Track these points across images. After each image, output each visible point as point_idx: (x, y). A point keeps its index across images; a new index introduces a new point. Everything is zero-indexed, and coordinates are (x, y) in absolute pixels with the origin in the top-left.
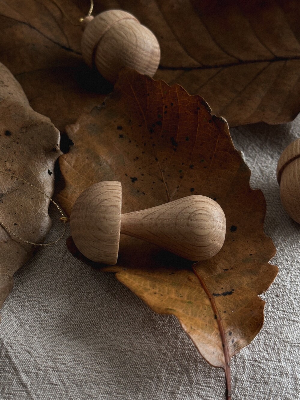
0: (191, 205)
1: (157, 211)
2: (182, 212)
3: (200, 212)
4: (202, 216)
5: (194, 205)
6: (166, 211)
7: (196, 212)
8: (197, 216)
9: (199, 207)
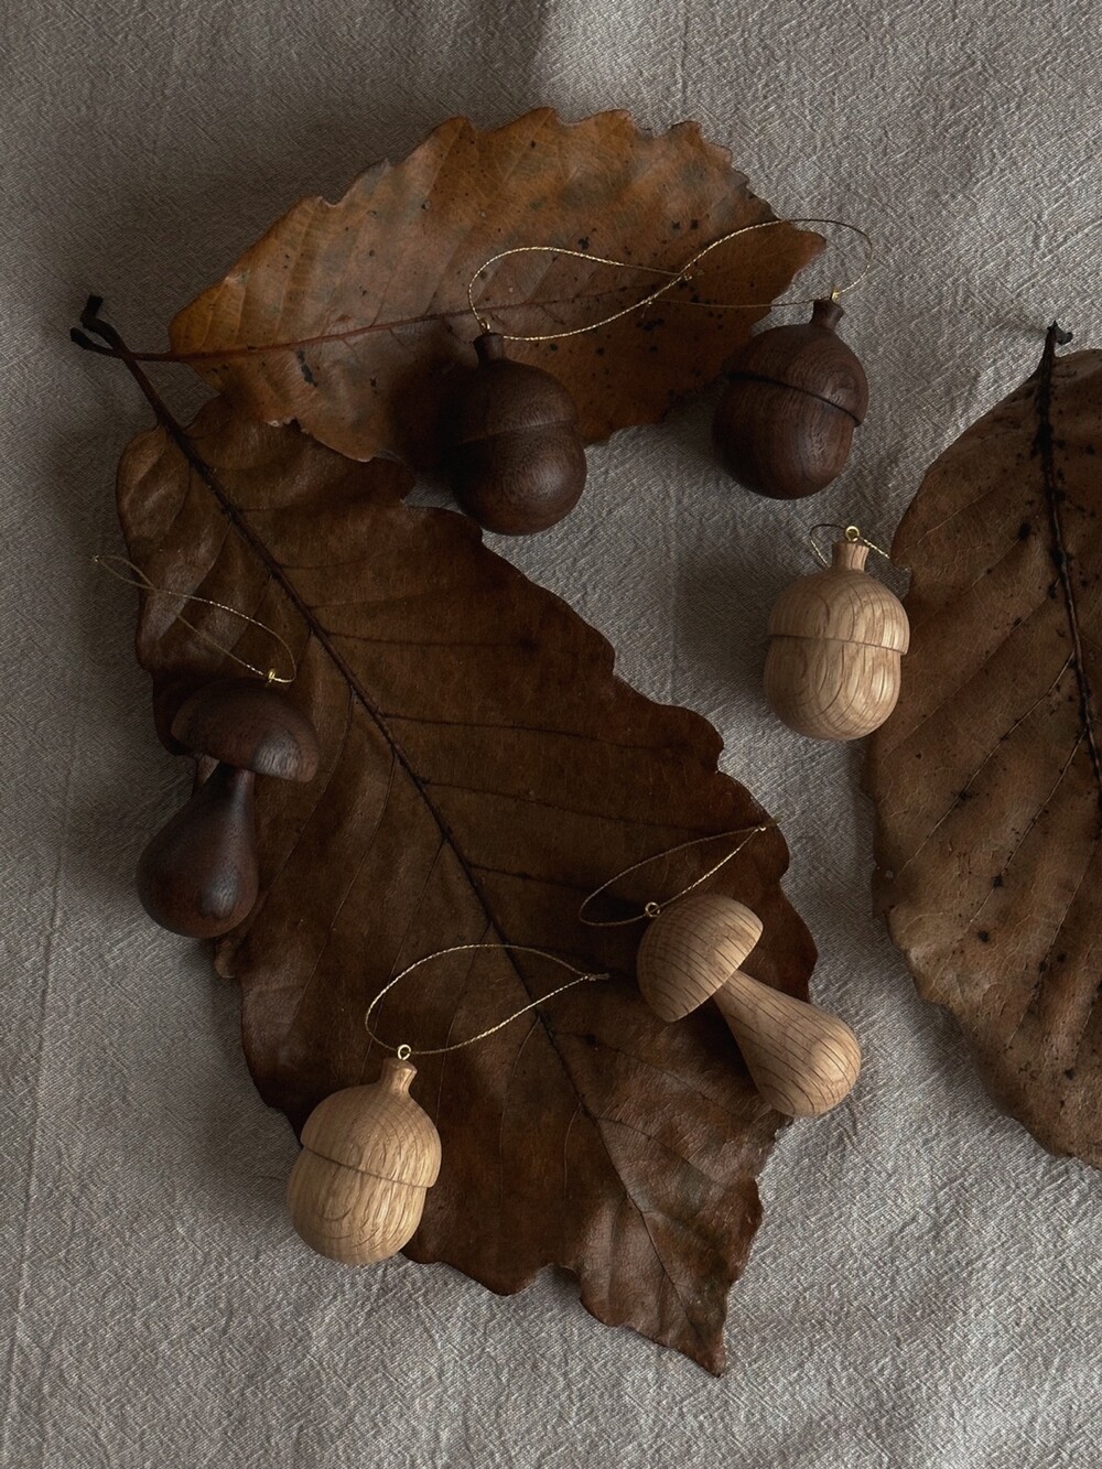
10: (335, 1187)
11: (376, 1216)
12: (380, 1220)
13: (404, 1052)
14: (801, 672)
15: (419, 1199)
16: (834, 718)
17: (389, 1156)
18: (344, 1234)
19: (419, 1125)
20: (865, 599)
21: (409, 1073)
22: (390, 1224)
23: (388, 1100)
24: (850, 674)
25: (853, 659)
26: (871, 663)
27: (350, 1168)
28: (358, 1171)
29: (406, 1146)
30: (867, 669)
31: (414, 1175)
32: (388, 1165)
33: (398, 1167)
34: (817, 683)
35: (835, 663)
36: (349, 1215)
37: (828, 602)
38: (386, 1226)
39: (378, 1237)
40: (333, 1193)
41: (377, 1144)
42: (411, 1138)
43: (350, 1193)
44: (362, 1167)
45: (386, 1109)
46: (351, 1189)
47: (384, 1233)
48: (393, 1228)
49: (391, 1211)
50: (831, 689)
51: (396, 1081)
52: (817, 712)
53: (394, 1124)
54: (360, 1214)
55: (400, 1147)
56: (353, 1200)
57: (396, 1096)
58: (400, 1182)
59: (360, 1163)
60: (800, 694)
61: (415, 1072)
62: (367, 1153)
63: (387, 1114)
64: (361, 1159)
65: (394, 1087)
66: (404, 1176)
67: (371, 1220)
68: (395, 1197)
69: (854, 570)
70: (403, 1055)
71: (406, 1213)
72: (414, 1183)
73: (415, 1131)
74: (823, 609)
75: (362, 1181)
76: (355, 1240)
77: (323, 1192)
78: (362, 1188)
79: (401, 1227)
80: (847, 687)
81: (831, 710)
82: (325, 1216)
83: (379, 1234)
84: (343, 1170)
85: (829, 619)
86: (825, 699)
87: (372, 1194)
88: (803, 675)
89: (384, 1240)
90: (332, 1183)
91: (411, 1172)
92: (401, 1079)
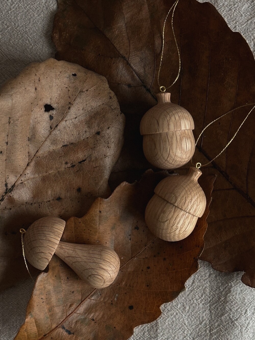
0: (96, 269)
1: (77, 257)
2: (89, 270)
3: (98, 277)
4: (97, 279)
5: (97, 270)
6: (81, 262)
7: (96, 276)
8: (95, 278)
9: (99, 273)
10: (165, 209)
11: (178, 224)
12: (179, 225)
13: (199, 165)
14: (154, 148)
15: (195, 221)
16: (171, 161)
17: (187, 202)
18: (165, 228)
19: (199, 193)
20: (171, 114)
21: (199, 174)
22: (182, 228)
23: (189, 182)
24: (172, 144)
25: (172, 138)
26: (179, 137)
27: (171, 204)
28: (174, 205)
29: (194, 200)
30: (178, 140)
31: (195, 211)
32: (186, 205)
33: (189, 207)
34: (161, 151)
35: (165, 141)
36: (168, 221)
37: (157, 118)
38: (181, 228)
39: (177, 232)
40: (163, 212)
41: (183, 197)
42: (196, 197)
43: (169, 213)
44: (176, 204)
45: (188, 185)
46: (170, 212)
47: (180, 230)
48: (183, 229)
49: (184, 223)
50: (167, 151)
51: (194, 176)
52: (164, 161)
53: (191, 191)
54: (172, 222)
55: (192, 199)
56: (170, 216)
57: (193, 181)
58: (189, 213)
59: (175, 203)
60: (156, 155)
61: (201, 174)
62: (179, 199)
63: (188, 187)
64: (176, 201)
65: (192, 178)
66: (191, 211)
67: (176, 224)
68: (186, 218)
69: (166, 103)
70: (198, 167)
71: (189, 225)
72: (194, 215)
73: (198, 195)
74: (156, 122)
75: (175, 210)
76: (169, 231)
77: (160, 211)
78: (174, 212)
79: (186, 230)
80: (172, 148)
81: (169, 159)
82: (159, 220)
83: (178, 230)
84: (168, 204)
85: (159, 126)
86: (165, 156)
87: (178, 215)
88: (155, 148)
89: (179, 233)
90: (164, 208)
91: (194, 210)
92: (195, 175)
